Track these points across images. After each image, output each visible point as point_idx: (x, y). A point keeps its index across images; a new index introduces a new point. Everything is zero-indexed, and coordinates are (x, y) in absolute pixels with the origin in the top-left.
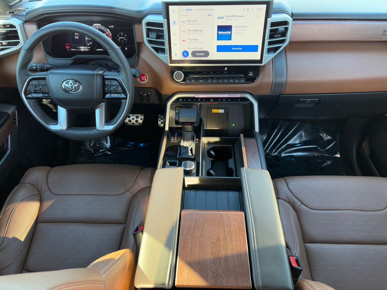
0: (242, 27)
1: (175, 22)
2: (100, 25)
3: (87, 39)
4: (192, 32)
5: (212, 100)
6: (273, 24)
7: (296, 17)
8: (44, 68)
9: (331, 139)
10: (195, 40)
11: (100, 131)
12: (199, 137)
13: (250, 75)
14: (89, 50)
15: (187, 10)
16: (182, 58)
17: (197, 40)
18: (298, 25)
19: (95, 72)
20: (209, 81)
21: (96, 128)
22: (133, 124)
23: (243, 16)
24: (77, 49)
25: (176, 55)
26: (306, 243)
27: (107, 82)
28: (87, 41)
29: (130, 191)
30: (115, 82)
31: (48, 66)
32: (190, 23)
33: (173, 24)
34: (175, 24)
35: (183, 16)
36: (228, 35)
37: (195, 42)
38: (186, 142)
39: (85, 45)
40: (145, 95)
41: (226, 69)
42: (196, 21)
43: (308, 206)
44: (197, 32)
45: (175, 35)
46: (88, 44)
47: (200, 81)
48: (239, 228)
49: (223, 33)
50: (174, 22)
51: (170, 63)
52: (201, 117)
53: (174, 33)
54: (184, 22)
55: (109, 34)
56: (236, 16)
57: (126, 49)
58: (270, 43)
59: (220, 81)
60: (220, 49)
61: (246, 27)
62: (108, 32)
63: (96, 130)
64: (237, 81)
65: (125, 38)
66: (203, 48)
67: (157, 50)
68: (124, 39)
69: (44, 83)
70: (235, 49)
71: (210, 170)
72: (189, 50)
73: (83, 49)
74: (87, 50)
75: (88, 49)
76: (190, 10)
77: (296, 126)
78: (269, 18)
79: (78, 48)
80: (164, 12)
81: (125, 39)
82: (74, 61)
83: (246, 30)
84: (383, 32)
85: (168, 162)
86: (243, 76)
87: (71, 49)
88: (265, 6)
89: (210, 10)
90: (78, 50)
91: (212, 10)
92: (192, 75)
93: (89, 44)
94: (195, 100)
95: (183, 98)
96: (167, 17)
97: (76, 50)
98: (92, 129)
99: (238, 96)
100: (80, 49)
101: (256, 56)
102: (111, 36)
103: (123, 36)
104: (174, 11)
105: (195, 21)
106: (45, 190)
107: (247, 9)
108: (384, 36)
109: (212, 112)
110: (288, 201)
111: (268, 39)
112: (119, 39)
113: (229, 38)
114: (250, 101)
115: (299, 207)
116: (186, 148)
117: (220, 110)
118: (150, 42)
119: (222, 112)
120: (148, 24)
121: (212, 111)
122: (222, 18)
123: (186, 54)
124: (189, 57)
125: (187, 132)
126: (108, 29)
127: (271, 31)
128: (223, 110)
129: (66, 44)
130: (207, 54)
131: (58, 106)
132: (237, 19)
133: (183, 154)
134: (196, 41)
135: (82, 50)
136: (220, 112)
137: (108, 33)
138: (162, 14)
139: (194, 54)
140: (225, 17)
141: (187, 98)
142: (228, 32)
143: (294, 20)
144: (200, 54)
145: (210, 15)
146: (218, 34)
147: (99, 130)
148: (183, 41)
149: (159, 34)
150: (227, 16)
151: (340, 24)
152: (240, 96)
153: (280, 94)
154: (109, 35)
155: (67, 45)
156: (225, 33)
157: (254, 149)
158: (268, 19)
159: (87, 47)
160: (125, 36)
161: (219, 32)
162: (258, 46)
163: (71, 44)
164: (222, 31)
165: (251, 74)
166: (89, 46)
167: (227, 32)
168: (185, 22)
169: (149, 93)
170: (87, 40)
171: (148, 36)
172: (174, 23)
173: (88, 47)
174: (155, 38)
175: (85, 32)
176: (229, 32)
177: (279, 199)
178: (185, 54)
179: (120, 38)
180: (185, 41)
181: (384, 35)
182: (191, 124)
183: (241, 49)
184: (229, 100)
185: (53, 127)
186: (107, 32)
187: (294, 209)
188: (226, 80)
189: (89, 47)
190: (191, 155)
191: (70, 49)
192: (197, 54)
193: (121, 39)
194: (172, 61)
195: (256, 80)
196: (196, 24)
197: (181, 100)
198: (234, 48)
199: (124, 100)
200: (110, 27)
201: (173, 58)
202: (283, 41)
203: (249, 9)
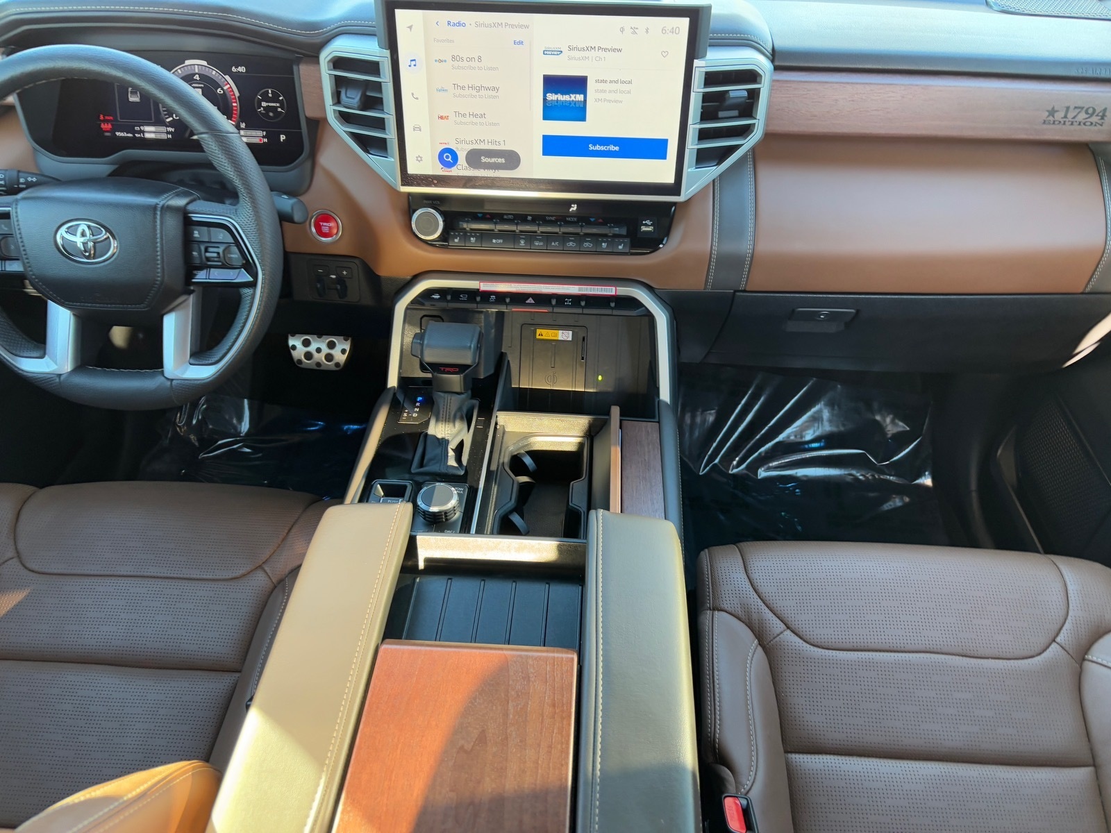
0: (616, 82)
1: (414, 60)
2: (204, 63)
4: (467, 92)
5: (530, 301)
6: (712, 78)
7: (785, 61)
8: (19, 183)
9: (907, 431)
10: (475, 116)
11: (174, 381)
12: (487, 411)
13: (644, 229)
14: (170, 136)
15: (449, 23)
16: (437, 170)
17: (483, 116)
18: (789, 85)
19: (160, 201)
20: (522, 242)
21: (162, 373)
22: (318, 364)
23: (620, 50)
24: (134, 132)
25: (419, 159)
26: (791, 752)
27: (196, 234)
28: (164, 111)
29: (266, 568)
30: (222, 235)
31: (32, 178)
32: (460, 64)
33: (410, 66)
34: (415, 65)
35: (438, 41)
36: (577, 106)
37: (476, 124)
38: (443, 426)
39: (159, 122)
40: (334, 277)
41: (575, 209)
42: (480, 58)
43: (805, 637)
44: (483, 92)
45: (417, 99)
46: (168, 120)
47: (494, 241)
48: (554, 706)
49: (560, 97)
50: (411, 61)
51: (402, 185)
52: (503, 351)
53: (413, 94)
54: (441, 61)
55: (230, 92)
56: (600, 48)
57: (283, 137)
58: (703, 135)
59: (553, 244)
60: (553, 146)
61: (630, 82)
62: (228, 86)
63: (163, 378)
64: (604, 245)
65: (278, 105)
66: (502, 143)
67: (366, 143)
68: (279, 107)
69: (6, 229)
70: (598, 148)
71: (511, 512)
72: (460, 146)
73: (150, 132)
74: (164, 136)
75: (168, 133)
76: (459, 24)
77: (805, 389)
78: (697, 59)
79: (137, 128)
80: (381, 28)
81: (279, 110)
82: (116, 167)
83: (629, 92)
84: (1047, 114)
85: (381, 485)
86: (624, 231)
87: (118, 134)
88: (684, 23)
89: (521, 26)
90: (136, 135)
91: (527, 27)
92: (468, 222)
93: (171, 119)
94: (478, 299)
95: (443, 292)
96: (392, 44)
97: (130, 135)
98: (153, 376)
99: (609, 291)
100: (143, 132)
101: (661, 171)
102: (238, 97)
103: (275, 99)
104: (410, 27)
105: (476, 59)
106: (6, 558)
107: (632, 28)
108: (1048, 126)
109: (538, 337)
110: (743, 617)
111: (699, 121)
112: (260, 106)
113: (578, 113)
114: (643, 308)
115: (778, 638)
116: (443, 443)
117: (560, 332)
118: (345, 118)
119: (565, 338)
120: (338, 63)
121: (538, 334)
122: (556, 53)
123: (450, 159)
124: (460, 167)
125: (446, 395)
126: (227, 77)
127: (706, 98)
128: (571, 332)
129: (102, 117)
130: (512, 159)
131: (50, 302)
132: (603, 59)
133: (431, 460)
134: (478, 120)
135: (148, 136)
136: (559, 339)
137: (229, 88)
138: (375, 35)
139: (475, 157)
140: (565, 49)
141: (455, 293)
142: (575, 97)
143: (777, 68)
144: (493, 160)
145: (521, 43)
146: (545, 99)
147: (172, 380)
148: (441, 118)
149: (369, 94)
150: (570, 48)
151: (917, 85)
152: (613, 293)
153: (735, 291)
154: (232, 95)
155: (104, 121)
156: (566, 98)
157: (649, 452)
158: (697, 63)
159: (163, 129)
160: (281, 98)
161: (548, 95)
162: (666, 141)
163: (115, 119)
164: (556, 94)
165: (646, 225)
166: (171, 124)
167: (571, 95)
168: (445, 61)
169: (345, 273)
171: (338, 101)
172: (413, 63)
173: (167, 126)
174: (356, 106)
175: (129, 78)
176: (578, 96)
177: (718, 610)
178: (448, 156)
180: (447, 118)
181: (1049, 123)
182: (460, 368)
183: (617, 148)
184: (583, 303)
185: (30, 365)
186: (226, 85)
187: (761, 644)
188: (572, 241)
189: (170, 129)
190: (455, 464)
191: (113, 131)
192: (484, 160)
193: (266, 108)
194: (407, 179)
195: (664, 245)
196: (480, 68)
197: (437, 296)
198: (595, 145)
199: (249, 291)
200: (234, 69)
201: (412, 169)
202: (744, 131)
203: (636, 30)
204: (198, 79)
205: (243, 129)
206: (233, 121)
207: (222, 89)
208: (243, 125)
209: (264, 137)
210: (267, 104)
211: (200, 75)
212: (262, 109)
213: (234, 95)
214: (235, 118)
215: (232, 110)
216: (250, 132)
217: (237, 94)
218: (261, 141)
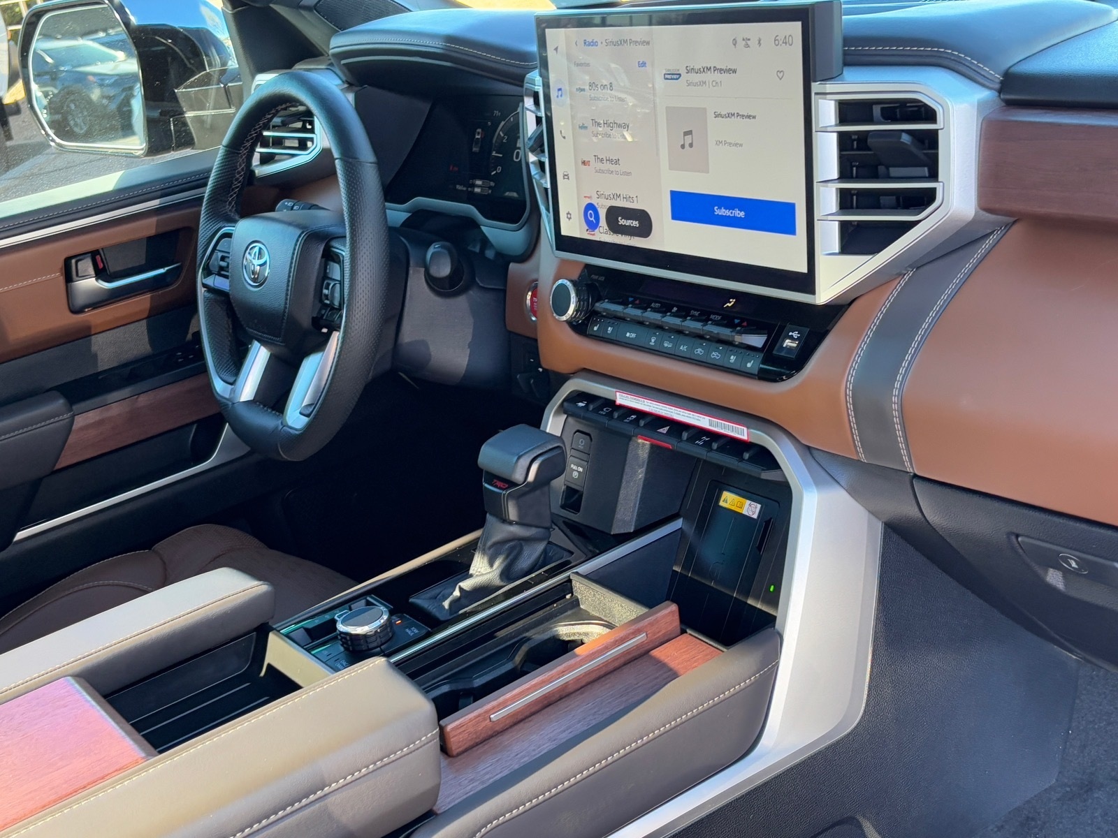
1: (561, 89)
4: (602, 130)
5: (664, 429)
6: (851, 111)
10: (611, 161)
13: (787, 343)
14: (490, 191)
15: (585, 42)
16: (584, 232)
17: (617, 162)
20: (653, 340)
21: (282, 417)
23: (735, 71)
24: (468, 186)
25: (569, 216)
28: (492, 162)
30: (336, 271)
32: (596, 93)
33: (558, 97)
34: (562, 95)
35: (578, 65)
37: (612, 172)
38: (479, 559)
39: (486, 175)
40: (541, 370)
41: (731, 304)
42: (611, 86)
44: (614, 130)
45: (564, 137)
46: (493, 174)
47: (628, 334)
53: (561, 132)
54: (581, 90)
56: (715, 69)
58: (850, 201)
59: (681, 347)
60: (680, 206)
61: (754, 117)
63: (281, 422)
64: (732, 359)
70: (723, 212)
72: (600, 201)
73: (479, 185)
74: (486, 192)
75: (490, 188)
76: (593, 43)
78: (815, 81)
79: (471, 182)
82: (410, 214)
86: (761, 343)
87: (457, 186)
88: (795, 28)
89: (643, 42)
90: (469, 189)
91: (648, 43)
93: (495, 172)
94: (618, 416)
95: (588, 399)
97: (465, 189)
99: (741, 432)
100: (474, 185)
101: (790, 253)
104: (556, 49)
105: (608, 86)
107: (744, 40)
109: (721, 503)
111: (836, 176)
117: (749, 502)
119: (749, 514)
121: (723, 498)
122: (675, 77)
123: (593, 219)
124: (601, 230)
125: (491, 518)
127: (847, 140)
128: (758, 506)
130: (645, 222)
132: (719, 84)
134: (614, 168)
135: (476, 190)
136: (743, 513)
139: (613, 218)
140: (683, 72)
143: (1009, 103)
144: (629, 222)
145: (644, 64)
147: (287, 426)
148: (584, 163)
150: (690, 70)
152: (746, 437)
159: (487, 183)
162: (791, 206)
165: (791, 338)
166: (494, 179)
168: (584, 90)
170: (493, 158)
172: (560, 92)
173: (490, 180)
178: (592, 215)
180: (588, 163)
183: (742, 214)
184: (714, 446)
185: (222, 388)
188: (703, 347)
189: (492, 184)
190: (447, 606)
194: (559, 241)
196: (611, 99)
198: (720, 208)
201: (564, 229)
203: (749, 42)
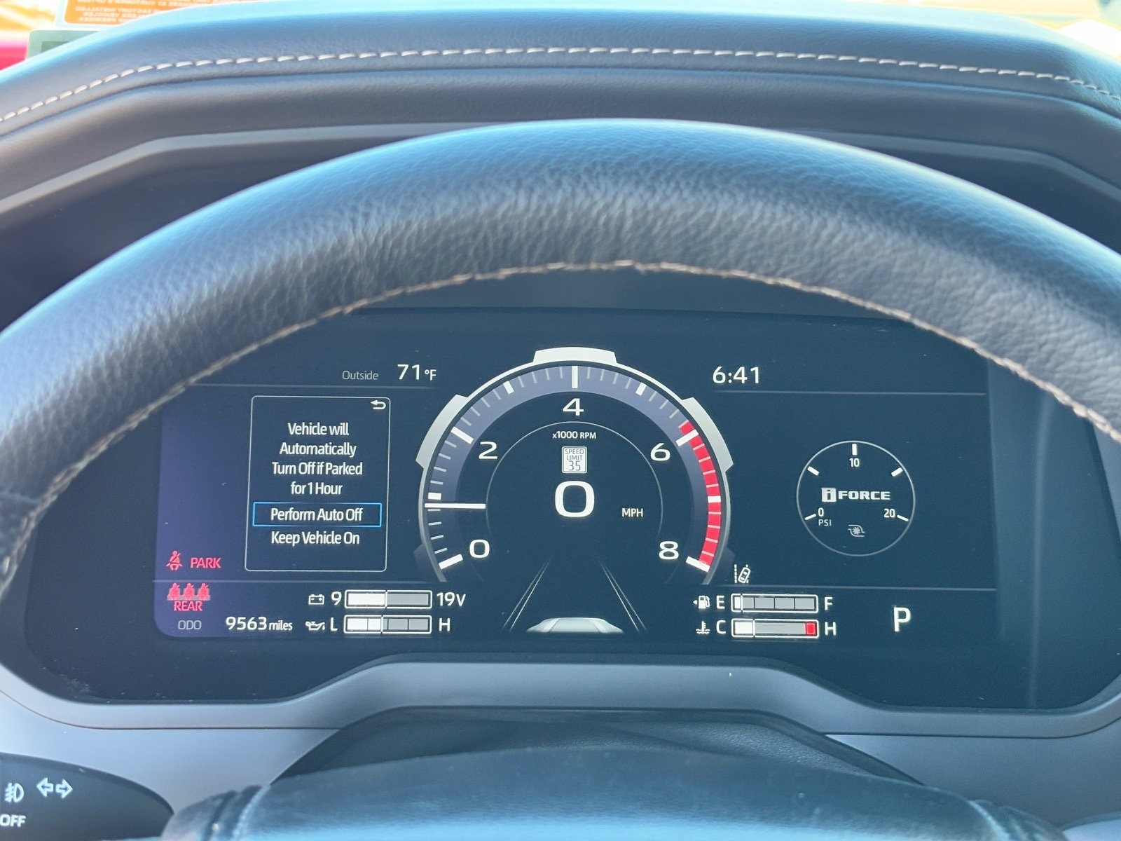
2: (607, 357)
3: (434, 502)
24: (300, 613)
28: (433, 531)
39: (407, 571)
46: (444, 565)
55: (701, 454)
57: (901, 617)
62: (694, 433)
65: (884, 496)
68: (888, 504)
73: (369, 612)
75: (439, 611)
79: (315, 599)
81: (890, 513)
87: (231, 622)
90: (311, 624)
93: (458, 558)
97: (282, 626)
100: (340, 613)
102: (730, 471)
103: (873, 475)
112: (813, 501)
126: (691, 405)
129: (175, 561)
135: (355, 625)
137: (694, 442)
154: (706, 466)
155: (188, 575)
159: (421, 599)
163: (232, 566)
166: (455, 579)
170: (431, 516)
173: (437, 587)
179: (829, 495)
186: (686, 430)
189: (449, 598)
191: (213, 612)
193: (841, 511)
200: (718, 376)
204: (578, 411)
205: (742, 589)
206: (706, 559)
207: (670, 445)
208: (743, 576)
209: (823, 617)
210: (841, 495)
211: (587, 399)
212: (821, 512)
213: (715, 464)
214: (711, 547)
215: (705, 519)
216: (765, 602)
217: (725, 461)
218: (811, 629)
